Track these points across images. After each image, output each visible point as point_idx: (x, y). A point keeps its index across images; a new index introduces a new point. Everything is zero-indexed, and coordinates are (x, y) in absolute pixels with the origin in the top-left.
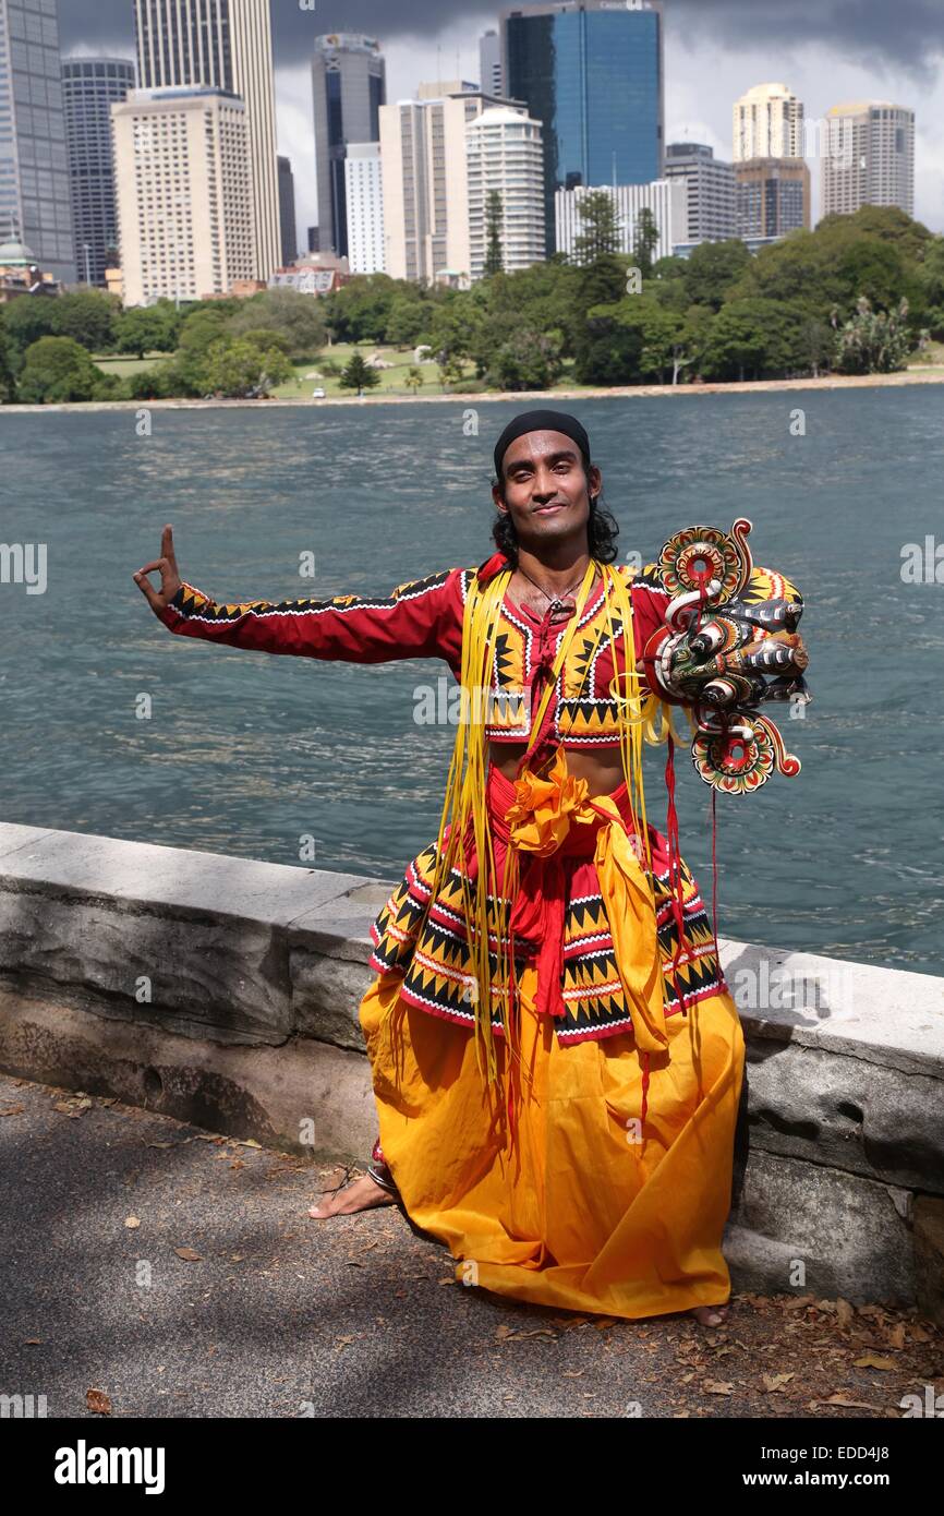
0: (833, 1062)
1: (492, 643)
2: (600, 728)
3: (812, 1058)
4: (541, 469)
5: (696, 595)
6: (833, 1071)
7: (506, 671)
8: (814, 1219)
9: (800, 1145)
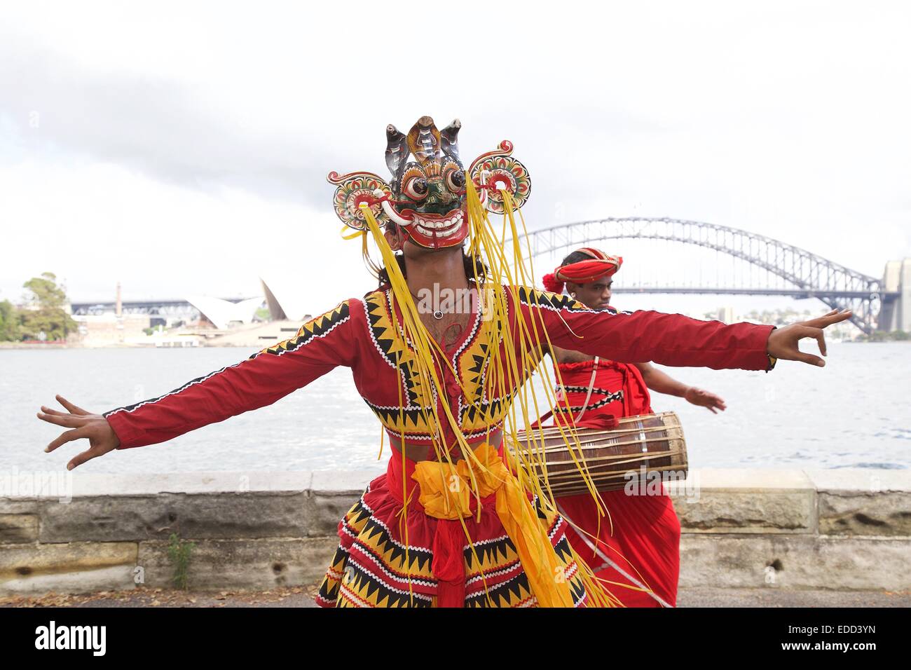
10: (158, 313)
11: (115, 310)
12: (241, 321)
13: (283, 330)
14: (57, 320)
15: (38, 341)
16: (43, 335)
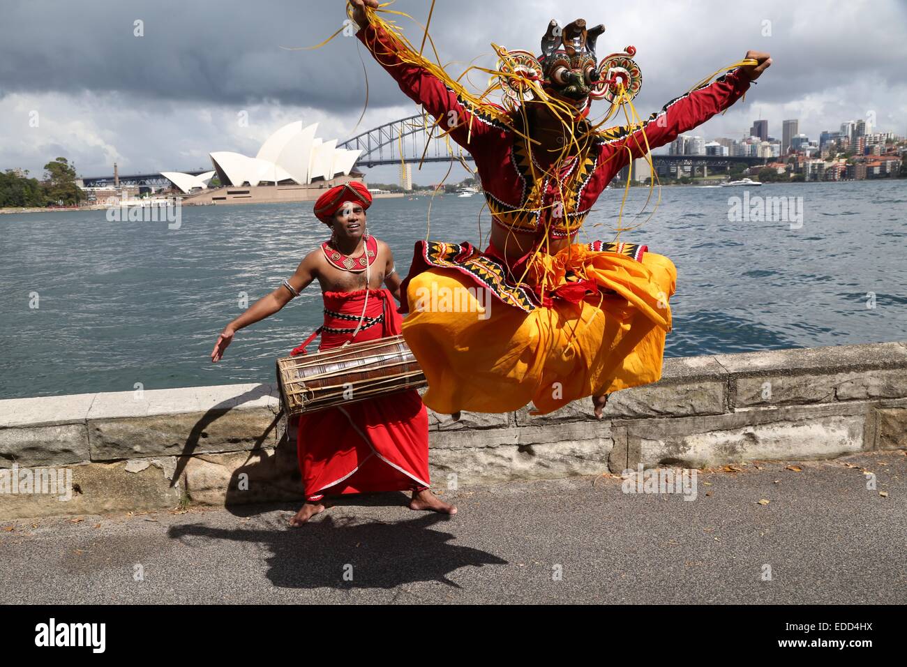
10: (145, 184)
12: (201, 188)
13: (229, 193)
14: (70, 191)
15: (58, 206)
16: (61, 202)
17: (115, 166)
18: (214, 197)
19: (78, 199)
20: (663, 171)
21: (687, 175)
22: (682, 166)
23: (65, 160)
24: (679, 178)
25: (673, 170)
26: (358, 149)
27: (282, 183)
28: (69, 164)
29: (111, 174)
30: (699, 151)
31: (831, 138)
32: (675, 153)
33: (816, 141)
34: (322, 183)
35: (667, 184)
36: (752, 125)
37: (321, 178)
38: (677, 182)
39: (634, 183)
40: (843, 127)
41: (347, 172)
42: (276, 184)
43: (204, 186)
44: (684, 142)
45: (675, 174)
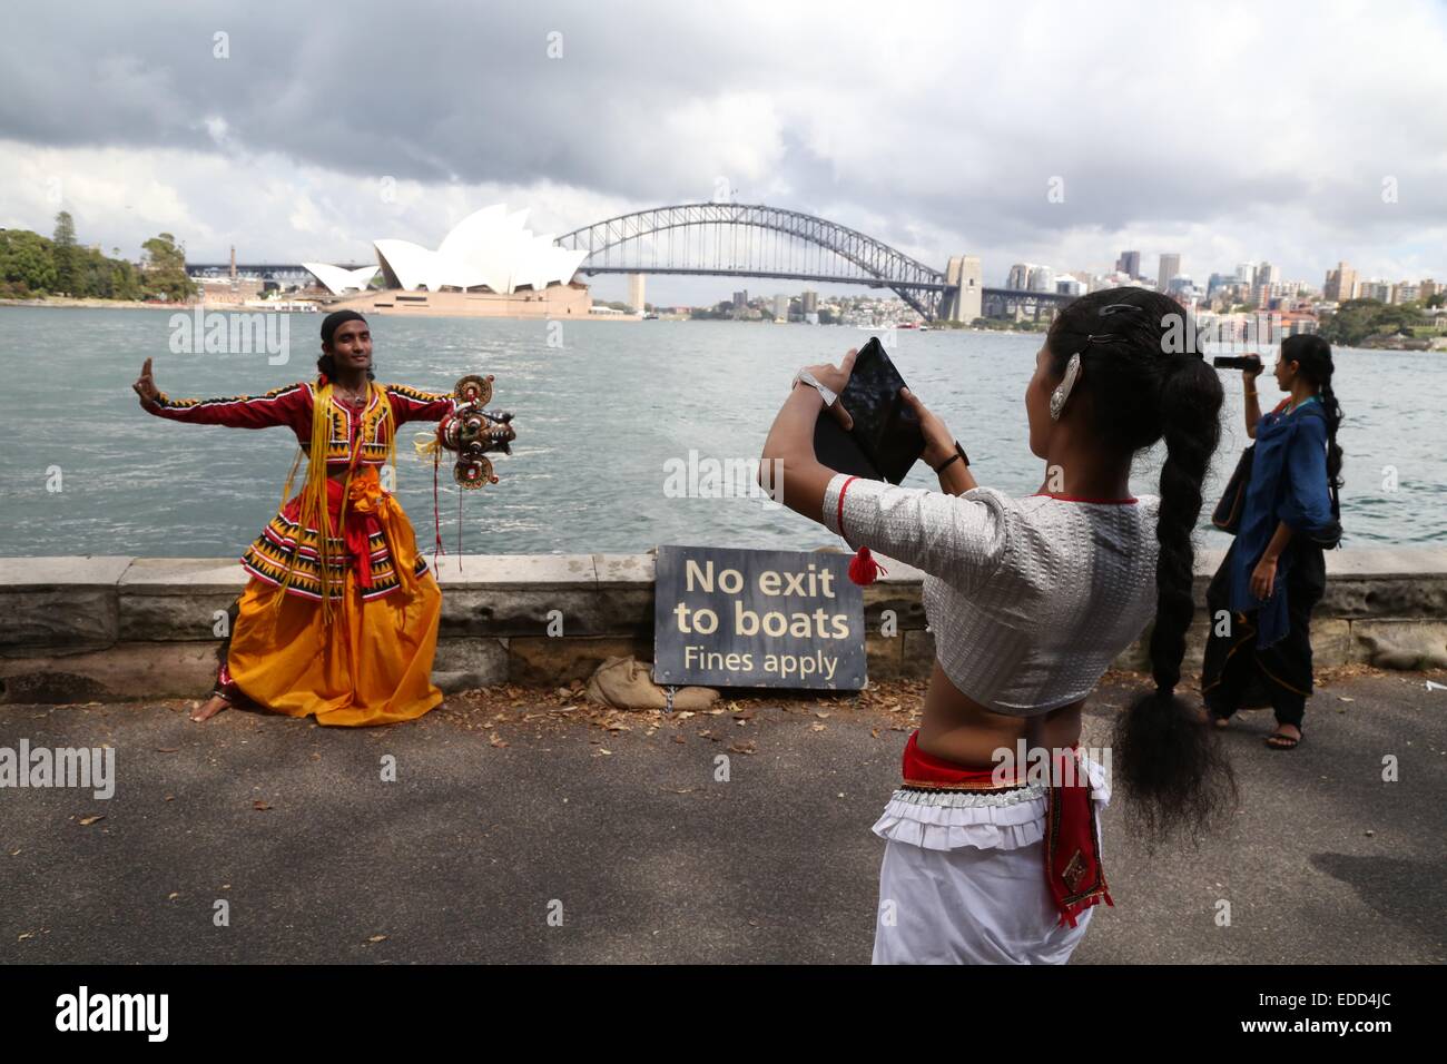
0: (474, 594)
1: (331, 417)
2: (378, 457)
3: (463, 594)
4: (357, 338)
5: (469, 404)
6: (476, 597)
7: (339, 430)
8: (466, 659)
9: (458, 631)
10: (271, 277)
11: (230, 274)
12: (357, 289)
13: (399, 299)
14: (177, 282)
15: (159, 301)
16: (163, 296)
17: (233, 250)
18: (378, 303)
19: (186, 293)
20: (998, 310)
21: (1030, 319)
22: (1023, 305)
23: (171, 238)
24: (1018, 321)
25: (1011, 310)
26: (575, 248)
27: (472, 289)
28: (176, 243)
29: (224, 261)
30: (1047, 286)
31: (1224, 283)
32: (1014, 288)
33: (1204, 285)
34: (529, 294)
35: (1001, 329)
36: (1119, 257)
37: (529, 287)
38: (1016, 328)
39: (957, 325)
40: (1239, 270)
41: (565, 281)
42: (465, 290)
43: (363, 288)
44: (1027, 273)
45: (1013, 317)
